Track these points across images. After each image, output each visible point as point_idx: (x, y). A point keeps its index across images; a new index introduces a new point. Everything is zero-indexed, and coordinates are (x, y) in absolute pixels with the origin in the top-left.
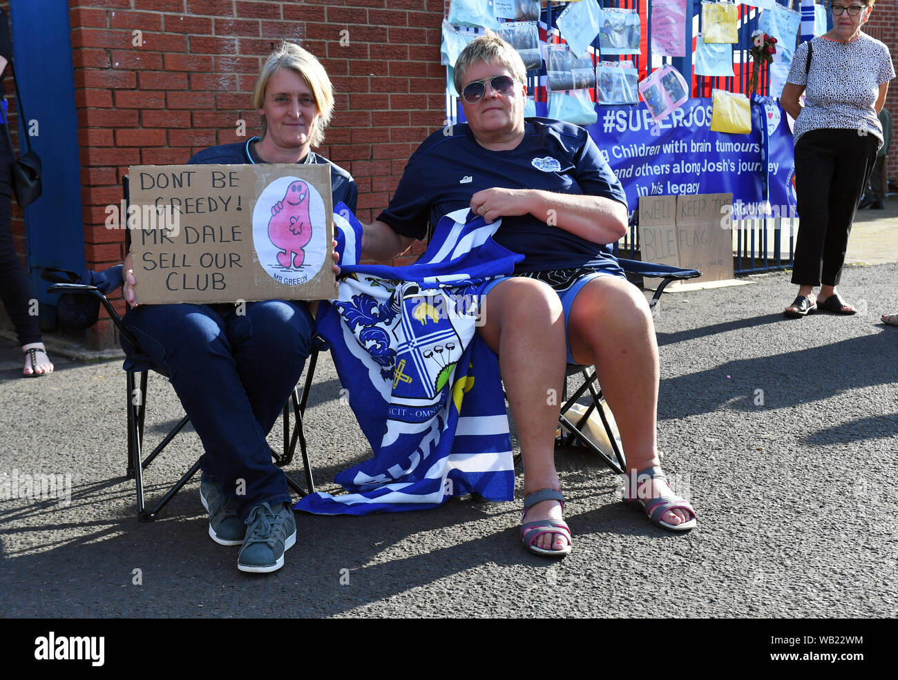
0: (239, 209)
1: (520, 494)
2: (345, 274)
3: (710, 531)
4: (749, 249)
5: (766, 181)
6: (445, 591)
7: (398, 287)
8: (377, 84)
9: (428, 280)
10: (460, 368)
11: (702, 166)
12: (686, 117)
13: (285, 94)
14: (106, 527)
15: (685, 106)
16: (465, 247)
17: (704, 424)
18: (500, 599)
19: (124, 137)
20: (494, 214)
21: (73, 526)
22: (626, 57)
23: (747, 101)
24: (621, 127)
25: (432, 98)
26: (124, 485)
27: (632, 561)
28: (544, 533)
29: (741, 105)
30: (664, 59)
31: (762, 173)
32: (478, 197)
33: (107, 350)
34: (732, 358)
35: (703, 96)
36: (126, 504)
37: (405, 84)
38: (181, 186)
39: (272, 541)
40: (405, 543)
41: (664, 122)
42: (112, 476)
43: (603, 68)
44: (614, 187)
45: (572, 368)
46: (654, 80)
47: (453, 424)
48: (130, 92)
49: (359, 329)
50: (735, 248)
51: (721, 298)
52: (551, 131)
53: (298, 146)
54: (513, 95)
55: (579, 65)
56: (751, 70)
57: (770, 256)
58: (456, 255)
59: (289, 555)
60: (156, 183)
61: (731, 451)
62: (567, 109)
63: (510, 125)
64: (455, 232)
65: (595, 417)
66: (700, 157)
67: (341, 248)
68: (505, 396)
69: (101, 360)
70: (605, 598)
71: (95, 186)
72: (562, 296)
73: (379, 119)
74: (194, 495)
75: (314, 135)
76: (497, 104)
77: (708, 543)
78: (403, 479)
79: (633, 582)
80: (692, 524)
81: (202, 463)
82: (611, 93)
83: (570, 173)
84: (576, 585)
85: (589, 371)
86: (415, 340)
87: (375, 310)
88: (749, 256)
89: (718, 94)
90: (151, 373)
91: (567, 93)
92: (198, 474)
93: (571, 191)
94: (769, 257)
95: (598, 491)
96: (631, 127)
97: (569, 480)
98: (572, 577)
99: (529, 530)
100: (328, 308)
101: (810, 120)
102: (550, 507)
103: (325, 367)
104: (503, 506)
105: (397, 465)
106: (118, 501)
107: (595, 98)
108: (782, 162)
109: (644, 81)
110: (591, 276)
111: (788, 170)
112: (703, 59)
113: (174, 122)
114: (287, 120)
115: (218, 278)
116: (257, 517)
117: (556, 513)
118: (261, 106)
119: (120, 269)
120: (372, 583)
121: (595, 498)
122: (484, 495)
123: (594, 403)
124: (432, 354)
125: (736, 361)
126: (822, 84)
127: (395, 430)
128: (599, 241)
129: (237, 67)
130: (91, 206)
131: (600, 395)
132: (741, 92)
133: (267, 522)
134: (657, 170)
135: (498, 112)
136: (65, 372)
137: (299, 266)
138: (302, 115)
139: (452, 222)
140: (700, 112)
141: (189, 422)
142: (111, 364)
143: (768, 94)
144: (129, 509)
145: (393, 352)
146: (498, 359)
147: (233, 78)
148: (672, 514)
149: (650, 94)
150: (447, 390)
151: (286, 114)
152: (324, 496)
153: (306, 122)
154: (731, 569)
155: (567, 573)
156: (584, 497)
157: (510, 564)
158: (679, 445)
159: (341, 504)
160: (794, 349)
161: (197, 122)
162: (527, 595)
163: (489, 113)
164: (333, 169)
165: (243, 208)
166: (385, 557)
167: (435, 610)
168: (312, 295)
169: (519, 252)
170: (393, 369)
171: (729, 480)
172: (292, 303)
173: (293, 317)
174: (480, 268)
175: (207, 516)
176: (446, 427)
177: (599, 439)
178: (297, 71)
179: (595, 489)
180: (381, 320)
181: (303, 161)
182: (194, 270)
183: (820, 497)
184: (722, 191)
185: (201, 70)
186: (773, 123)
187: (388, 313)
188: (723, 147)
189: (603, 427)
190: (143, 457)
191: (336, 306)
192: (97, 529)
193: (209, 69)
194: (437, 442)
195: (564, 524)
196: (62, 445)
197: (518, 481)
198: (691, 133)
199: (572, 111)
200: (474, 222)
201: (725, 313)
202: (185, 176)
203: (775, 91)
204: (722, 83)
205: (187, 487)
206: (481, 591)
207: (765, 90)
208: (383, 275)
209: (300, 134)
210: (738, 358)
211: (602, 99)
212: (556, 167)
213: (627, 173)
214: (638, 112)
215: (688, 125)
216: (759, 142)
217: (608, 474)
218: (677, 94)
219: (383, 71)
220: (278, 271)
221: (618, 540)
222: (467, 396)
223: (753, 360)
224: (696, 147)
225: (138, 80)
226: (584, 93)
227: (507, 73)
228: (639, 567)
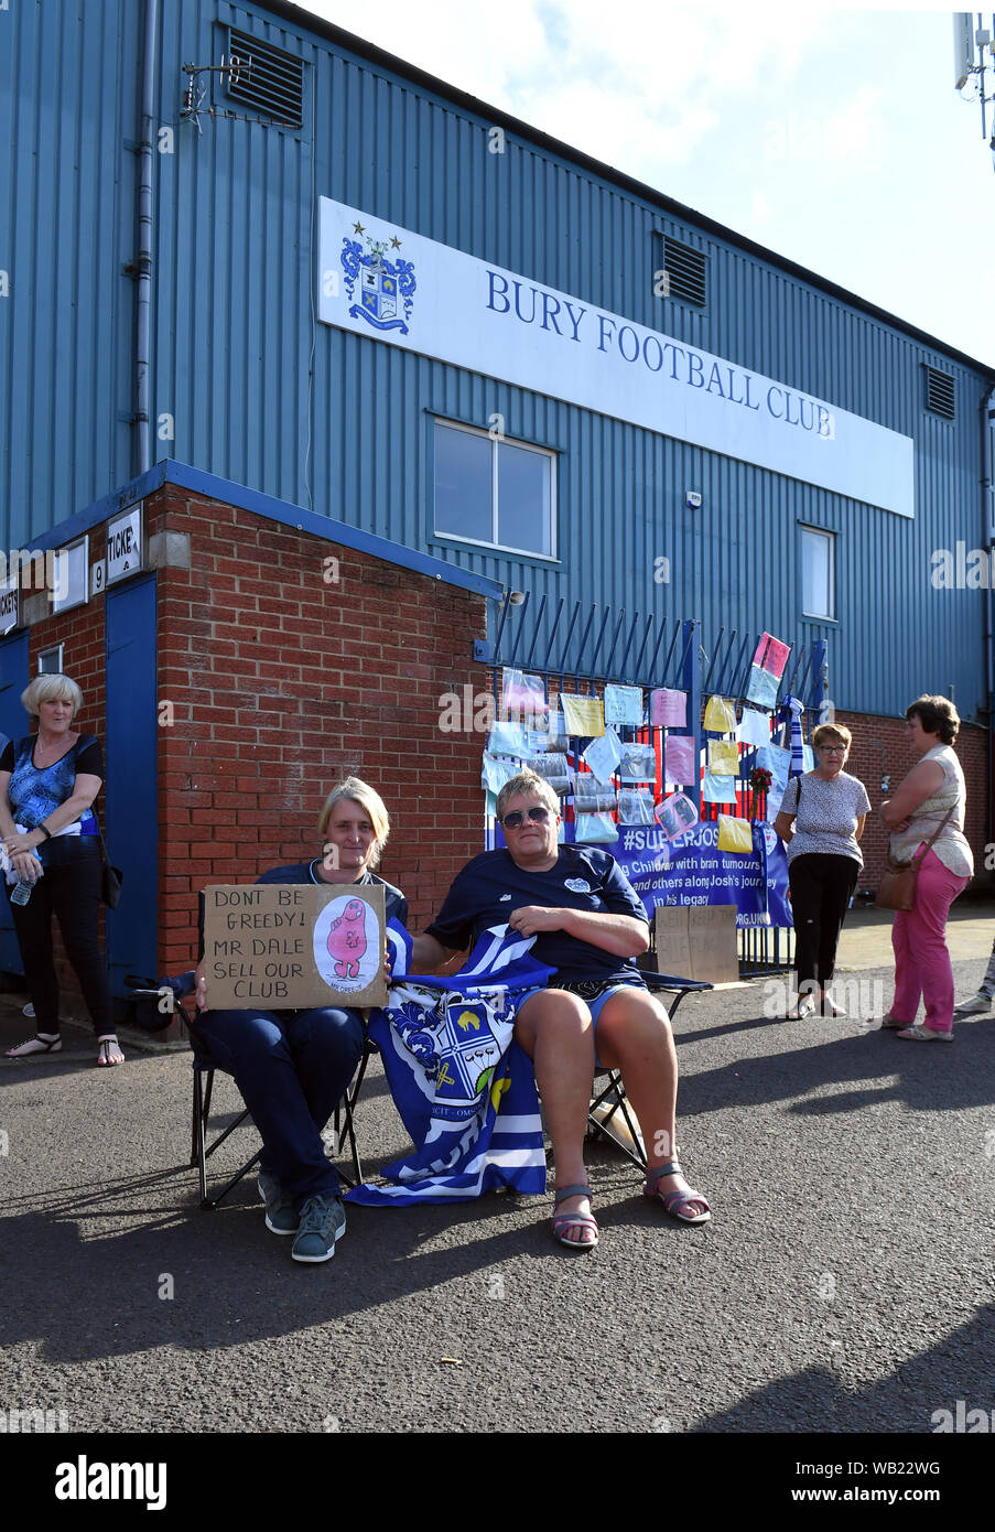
0: (302, 924)
1: (552, 1186)
2: (395, 983)
3: (722, 1223)
4: (752, 953)
5: (765, 895)
6: (483, 1281)
7: (444, 996)
8: (424, 804)
9: (471, 990)
10: (499, 1071)
11: (711, 880)
12: (696, 838)
13: (346, 822)
14: (171, 1214)
15: (695, 829)
16: (504, 960)
17: (717, 1120)
18: (533, 1289)
19: (199, 850)
20: (531, 929)
21: (141, 1212)
22: (643, 785)
23: (749, 825)
24: (640, 845)
25: (472, 818)
26: (188, 1173)
27: (652, 1252)
28: (574, 1226)
29: (743, 828)
30: (676, 787)
31: (762, 887)
32: (517, 913)
33: (173, 1043)
34: (739, 1057)
35: (711, 820)
36: (189, 1192)
37: (449, 804)
38: (251, 903)
39: (324, 1232)
40: (446, 1234)
41: (677, 842)
42: (178, 1164)
43: (622, 794)
44: (637, 907)
45: (599, 1072)
46: (668, 804)
47: (491, 1123)
48: (206, 811)
49: (406, 1033)
50: (740, 953)
51: (728, 999)
52: (582, 856)
53: (357, 867)
54: (548, 823)
55: (603, 791)
56: (751, 798)
57: (771, 961)
58: (496, 967)
59: (339, 1244)
60: (228, 900)
61: (740, 1147)
62: (592, 829)
63: (545, 850)
64: (495, 946)
65: (619, 1114)
66: (709, 873)
67: (392, 960)
68: (539, 1095)
69: (168, 1052)
70: (629, 1288)
71: (170, 893)
72: (590, 1006)
73: (425, 836)
74: (252, 1183)
75: (372, 856)
76: (533, 831)
77: (721, 1235)
78: (444, 1173)
79: (654, 1273)
80: (707, 1216)
81: (260, 1156)
82: (631, 816)
83: (599, 894)
84: (602, 1276)
85: (615, 1073)
86: (458, 1045)
87: (421, 1017)
88: (752, 960)
89: (723, 818)
90: (217, 1072)
91: (592, 815)
92: (258, 1165)
93: (600, 910)
94: (769, 961)
95: (622, 1185)
96: (648, 846)
97: (596, 1173)
98: (598, 1268)
99: (560, 1223)
100: (379, 1014)
101: (801, 845)
102: (580, 1202)
103: (375, 1065)
104: (536, 1199)
105: (439, 1161)
106: (181, 1188)
107: (616, 818)
108: (778, 879)
109: (659, 806)
110: (617, 988)
111: (785, 885)
112: (710, 788)
113: (243, 837)
114: (348, 844)
115: (281, 986)
116: (311, 1209)
117: (585, 1207)
118: (325, 832)
119: (193, 975)
120: (415, 1273)
121: (619, 1191)
122: (518, 1188)
123: (618, 1103)
124: (473, 1058)
125: (742, 1061)
126: (810, 814)
127: (438, 1128)
128: (623, 955)
129: (300, 790)
130: (166, 911)
131: (624, 1095)
132: (743, 817)
133: (320, 1214)
134: (671, 884)
135: (534, 838)
136: (135, 1063)
137: (354, 976)
138: (361, 840)
139: (493, 936)
140: (708, 833)
141: (249, 1115)
142: (178, 1055)
143: (766, 820)
144: (192, 1197)
145: (438, 1056)
146: (533, 1062)
147: (296, 799)
148: (689, 1208)
149: (665, 817)
150: (487, 1092)
151: (347, 839)
152: (371, 1187)
153: (364, 845)
154: (741, 1260)
155: (595, 1264)
156: (609, 1190)
157: (542, 1255)
158: (693, 1140)
159: (387, 1196)
160: (793, 1049)
161: (263, 837)
162: (557, 1285)
163: (526, 839)
164: (387, 888)
165: (306, 923)
166: (427, 1248)
167: (473, 1300)
168: (366, 1002)
169: (554, 966)
170: (436, 1071)
171: (738, 1174)
172: (347, 1010)
173: (347, 1023)
174: (518, 980)
175: (263, 1205)
176: (485, 1125)
177: (623, 1134)
178: (357, 802)
179: (619, 1182)
180: (427, 1026)
181: (359, 882)
182: (260, 979)
183: (818, 1190)
184: (727, 902)
185: (269, 792)
186: (771, 845)
187: (433, 1020)
188: (728, 864)
189: (626, 1124)
190: (206, 1146)
191: (386, 1012)
192: (164, 1216)
193: (276, 791)
194: (476, 1139)
195: (592, 1217)
196: (132, 1133)
197: (550, 1174)
198: (700, 851)
199: (597, 830)
200: (513, 937)
201: (732, 1014)
202: (255, 895)
203: (771, 817)
204: (727, 809)
205: (246, 1176)
206: (515, 1281)
207: (763, 816)
208: (430, 985)
209: (358, 856)
210: (745, 1057)
211: (623, 821)
212: (586, 889)
213: (645, 886)
214: (654, 832)
215: (698, 845)
216: (759, 860)
217: (631, 1168)
218: (688, 817)
219: (429, 794)
220: (335, 981)
221: (639, 1232)
222: (504, 1096)
223: (758, 1059)
224: (705, 864)
225: (213, 800)
226: (607, 815)
227: (542, 805)
228: (660, 1259)
